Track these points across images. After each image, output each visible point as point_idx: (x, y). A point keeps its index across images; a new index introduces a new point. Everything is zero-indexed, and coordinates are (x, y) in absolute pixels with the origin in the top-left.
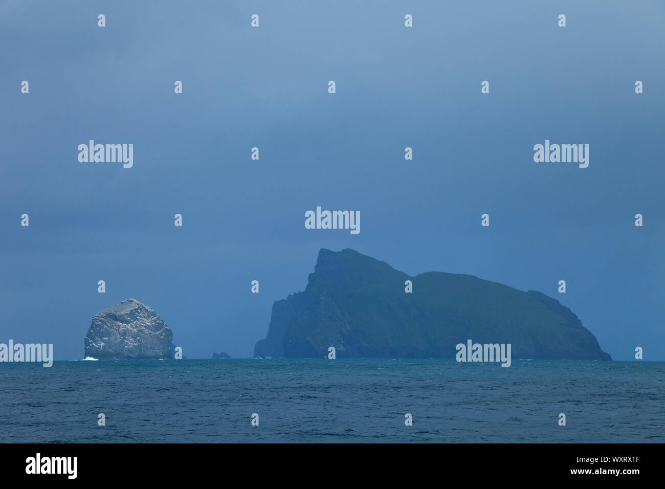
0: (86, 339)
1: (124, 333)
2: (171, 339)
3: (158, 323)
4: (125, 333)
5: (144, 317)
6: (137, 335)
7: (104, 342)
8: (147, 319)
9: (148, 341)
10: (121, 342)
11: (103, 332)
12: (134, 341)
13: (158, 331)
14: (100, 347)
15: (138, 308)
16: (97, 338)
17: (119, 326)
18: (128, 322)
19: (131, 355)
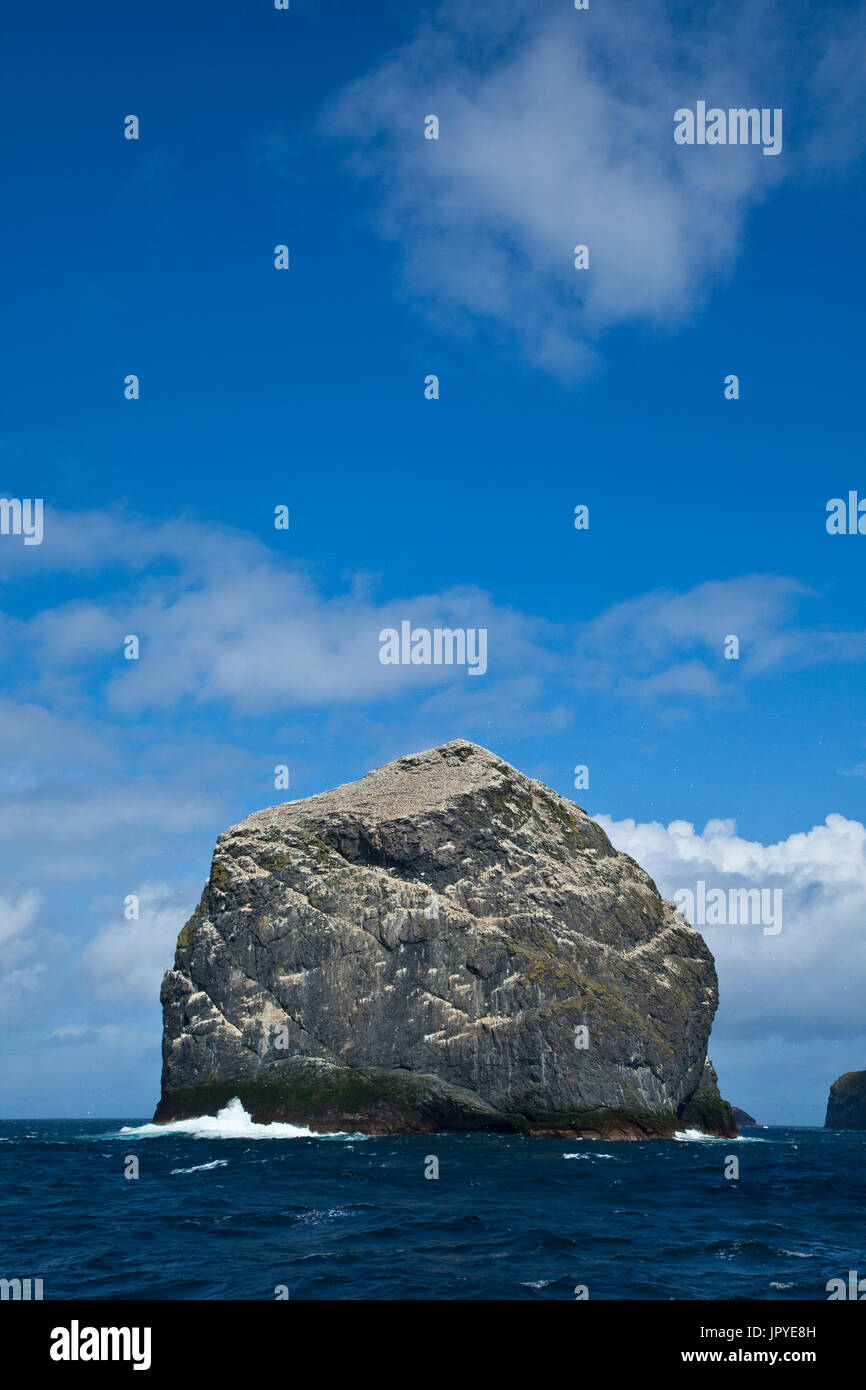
0: (170, 980)
1: (417, 945)
4: (423, 941)
5: (545, 846)
6: (507, 960)
8: (560, 858)
9: (576, 1001)
10: (397, 1006)
11: (278, 935)
12: (479, 1001)
13: (635, 939)
14: (253, 1034)
16: (237, 976)
18: (440, 873)
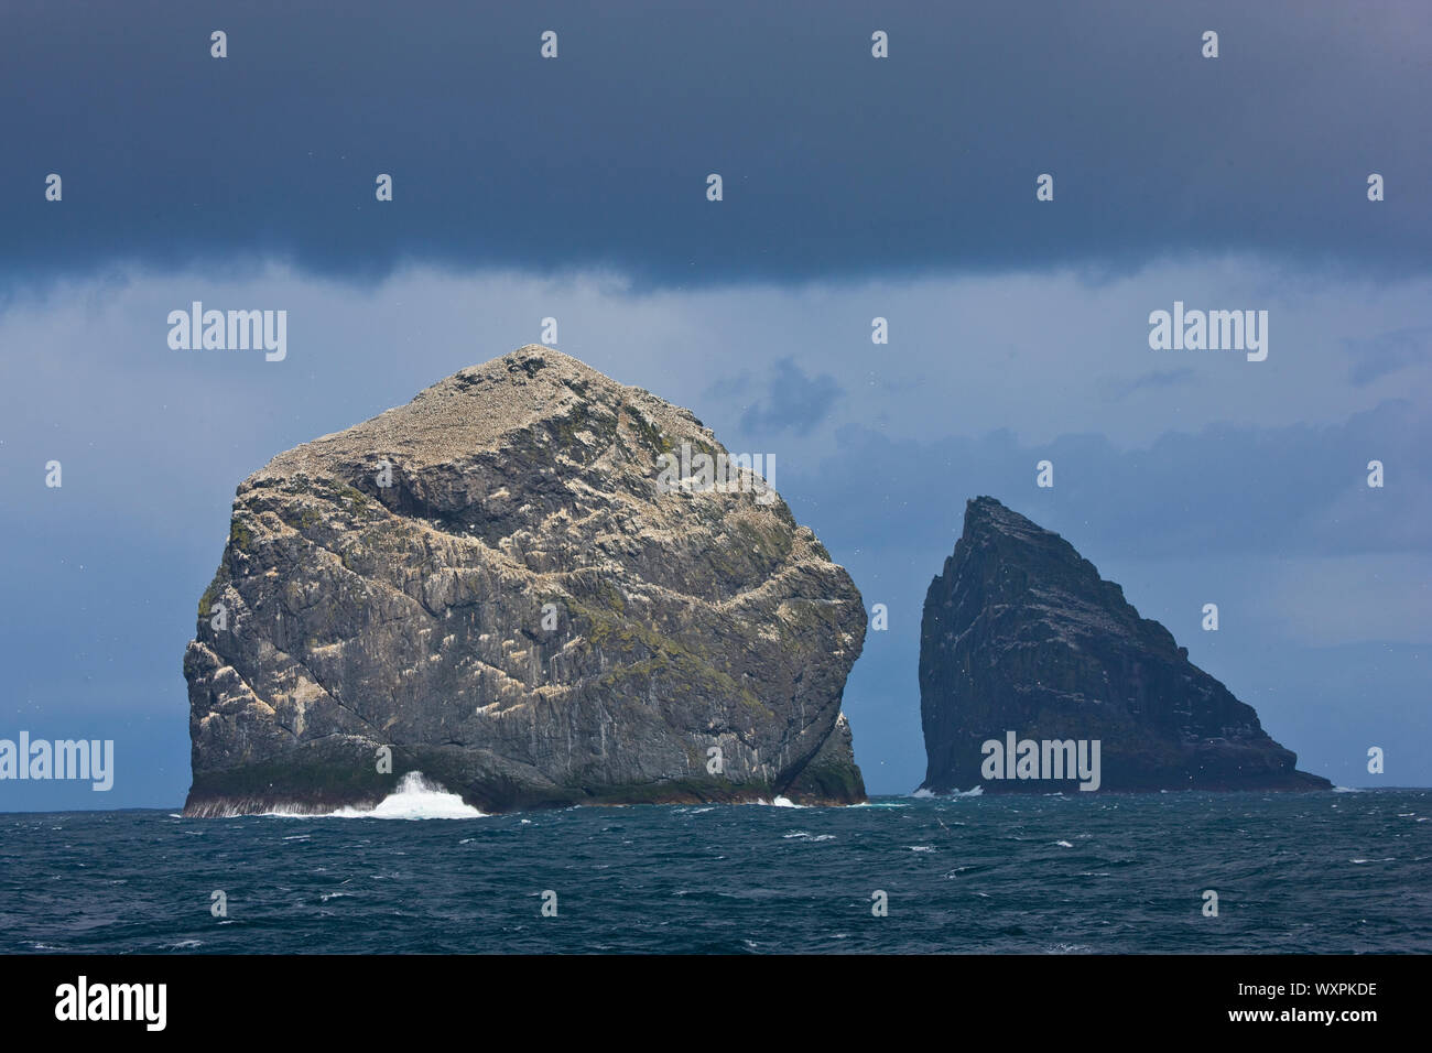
0: (194, 652)
1: (466, 608)
2: (855, 652)
3: (743, 525)
4: (472, 604)
5: (628, 483)
6: (566, 620)
7: (321, 682)
9: (643, 666)
10: (445, 677)
11: (308, 602)
12: (536, 668)
13: (735, 585)
14: (286, 712)
15: (581, 414)
16: (266, 649)
17: (425, 556)
18: (493, 525)
19: (521, 772)
